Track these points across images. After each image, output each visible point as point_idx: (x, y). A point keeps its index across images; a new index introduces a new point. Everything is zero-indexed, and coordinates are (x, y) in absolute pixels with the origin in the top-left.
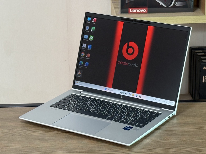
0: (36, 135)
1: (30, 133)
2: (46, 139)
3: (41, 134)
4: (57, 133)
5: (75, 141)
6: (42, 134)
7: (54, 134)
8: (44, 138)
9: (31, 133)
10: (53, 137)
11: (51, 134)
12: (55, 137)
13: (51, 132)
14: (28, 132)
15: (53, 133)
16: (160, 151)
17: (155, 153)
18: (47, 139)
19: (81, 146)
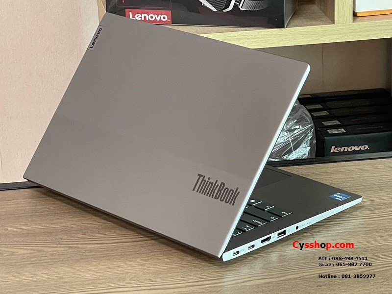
0: (24, 254)
1: (8, 250)
2: (47, 261)
3: (34, 250)
4: (72, 247)
5: (116, 263)
6: (37, 250)
7: (63, 249)
8: (44, 260)
9: (11, 250)
10: (63, 257)
11: (56, 249)
12: (68, 256)
13: (55, 245)
14: (3, 249)
15: (60, 247)
16: (311, 273)
17: (303, 276)
18: (49, 261)
19: (133, 273)
